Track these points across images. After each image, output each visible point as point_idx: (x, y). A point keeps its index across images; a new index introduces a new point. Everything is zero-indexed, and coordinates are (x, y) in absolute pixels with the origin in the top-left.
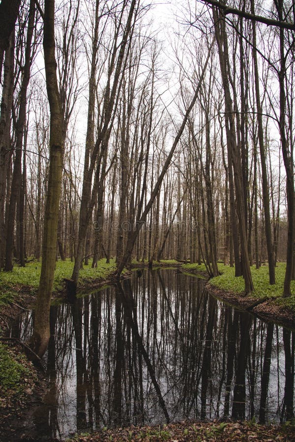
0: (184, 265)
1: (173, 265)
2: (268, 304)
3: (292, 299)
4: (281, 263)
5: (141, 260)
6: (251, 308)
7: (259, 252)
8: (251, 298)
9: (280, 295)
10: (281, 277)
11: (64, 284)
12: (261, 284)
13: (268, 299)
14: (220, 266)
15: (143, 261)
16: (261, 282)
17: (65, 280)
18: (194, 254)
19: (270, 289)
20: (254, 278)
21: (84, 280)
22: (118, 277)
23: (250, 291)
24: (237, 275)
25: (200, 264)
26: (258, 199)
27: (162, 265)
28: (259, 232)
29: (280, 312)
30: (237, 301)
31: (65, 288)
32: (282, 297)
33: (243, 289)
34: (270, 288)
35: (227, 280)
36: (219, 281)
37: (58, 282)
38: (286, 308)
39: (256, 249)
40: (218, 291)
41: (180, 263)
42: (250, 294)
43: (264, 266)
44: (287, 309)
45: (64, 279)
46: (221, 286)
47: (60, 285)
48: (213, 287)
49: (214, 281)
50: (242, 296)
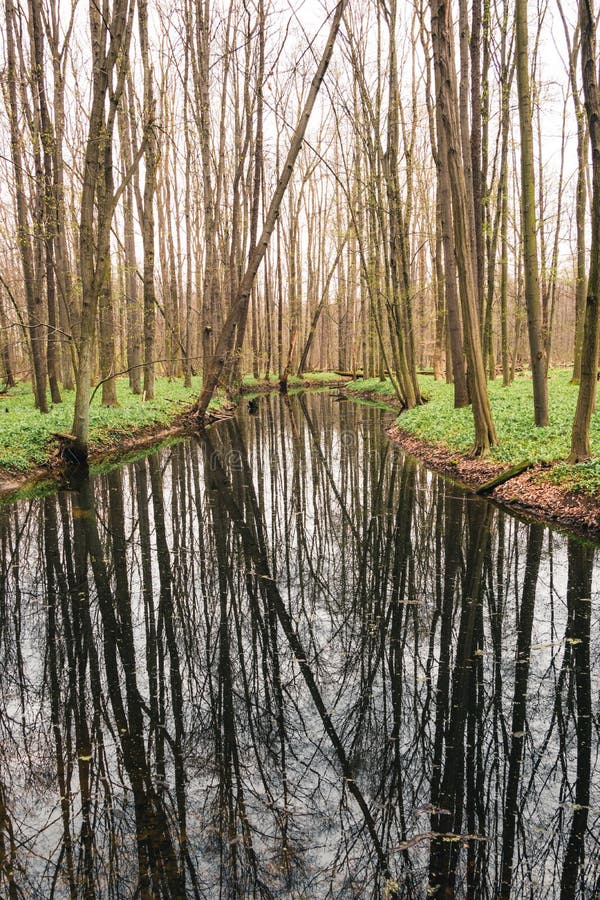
0: (351, 384)
1: (331, 384)
2: (530, 480)
3: (593, 467)
4: (558, 370)
5: (262, 376)
6: (490, 490)
7: (511, 349)
8: (489, 461)
9: (562, 455)
10: (561, 406)
11: (55, 447)
12: (515, 426)
13: (532, 467)
14: (424, 383)
15: (267, 378)
16: (515, 421)
17: (58, 437)
18: (371, 358)
19: (535, 439)
20: (497, 413)
21: (112, 433)
22: (201, 420)
23: (487, 443)
24: (458, 404)
25: (383, 380)
26: (510, 232)
27: (308, 385)
28: (510, 306)
29: (564, 504)
30: (456, 471)
31: (58, 456)
32: (569, 460)
33: (471, 439)
34: (535, 435)
35: (434, 417)
36: (418, 419)
37: (38, 443)
38: (578, 491)
39: (504, 343)
40: (414, 445)
41: (345, 378)
42: (487, 452)
43: (521, 379)
44: (583, 495)
45: (56, 435)
46: (421, 433)
47: (44, 450)
48: (404, 434)
49: (408, 419)
50: (467, 458)
